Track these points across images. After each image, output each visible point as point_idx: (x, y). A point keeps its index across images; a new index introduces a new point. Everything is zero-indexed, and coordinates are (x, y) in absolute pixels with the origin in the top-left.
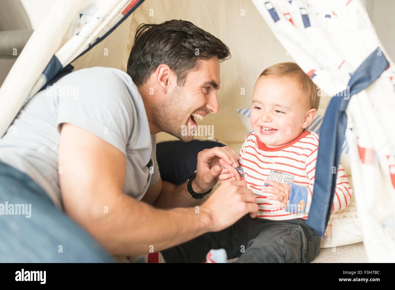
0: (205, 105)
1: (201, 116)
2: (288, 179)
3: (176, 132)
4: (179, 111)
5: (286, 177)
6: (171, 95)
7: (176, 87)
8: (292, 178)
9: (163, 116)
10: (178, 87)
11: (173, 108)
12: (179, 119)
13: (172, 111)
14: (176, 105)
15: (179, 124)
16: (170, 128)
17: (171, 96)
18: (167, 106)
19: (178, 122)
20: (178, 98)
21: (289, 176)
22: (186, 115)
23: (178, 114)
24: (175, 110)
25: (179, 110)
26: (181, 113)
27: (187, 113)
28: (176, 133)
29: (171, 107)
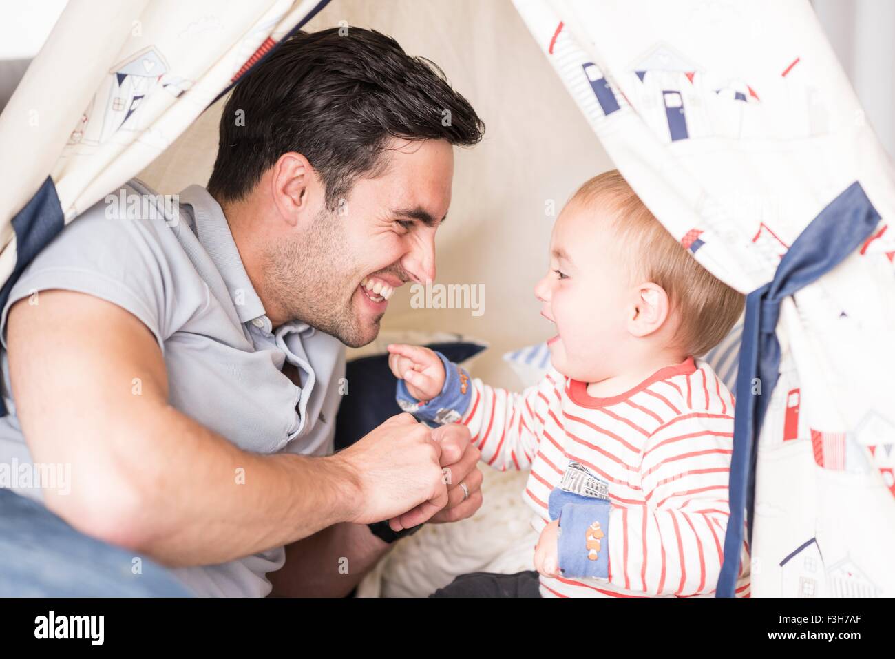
0: (401, 259)
1: (386, 287)
2: (595, 487)
3: (325, 322)
4: (326, 273)
5: (591, 483)
6: (308, 230)
7: (322, 212)
8: (604, 487)
9: (289, 279)
10: (328, 213)
11: (313, 262)
12: (330, 292)
13: (310, 271)
14: (321, 258)
15: (331, 303)
16: (310, 311)
17: (309, 232)
18: (298, 256)
19: (328, 300)
20: (325, 240)
21: (596, 481)
22: (348, 283)
23: (326, 279)
24: (316, 270)
25: (327, 271)
26: (334, 278)
27: (350, 278)
28: (326, 324)
29: (307, 260)
